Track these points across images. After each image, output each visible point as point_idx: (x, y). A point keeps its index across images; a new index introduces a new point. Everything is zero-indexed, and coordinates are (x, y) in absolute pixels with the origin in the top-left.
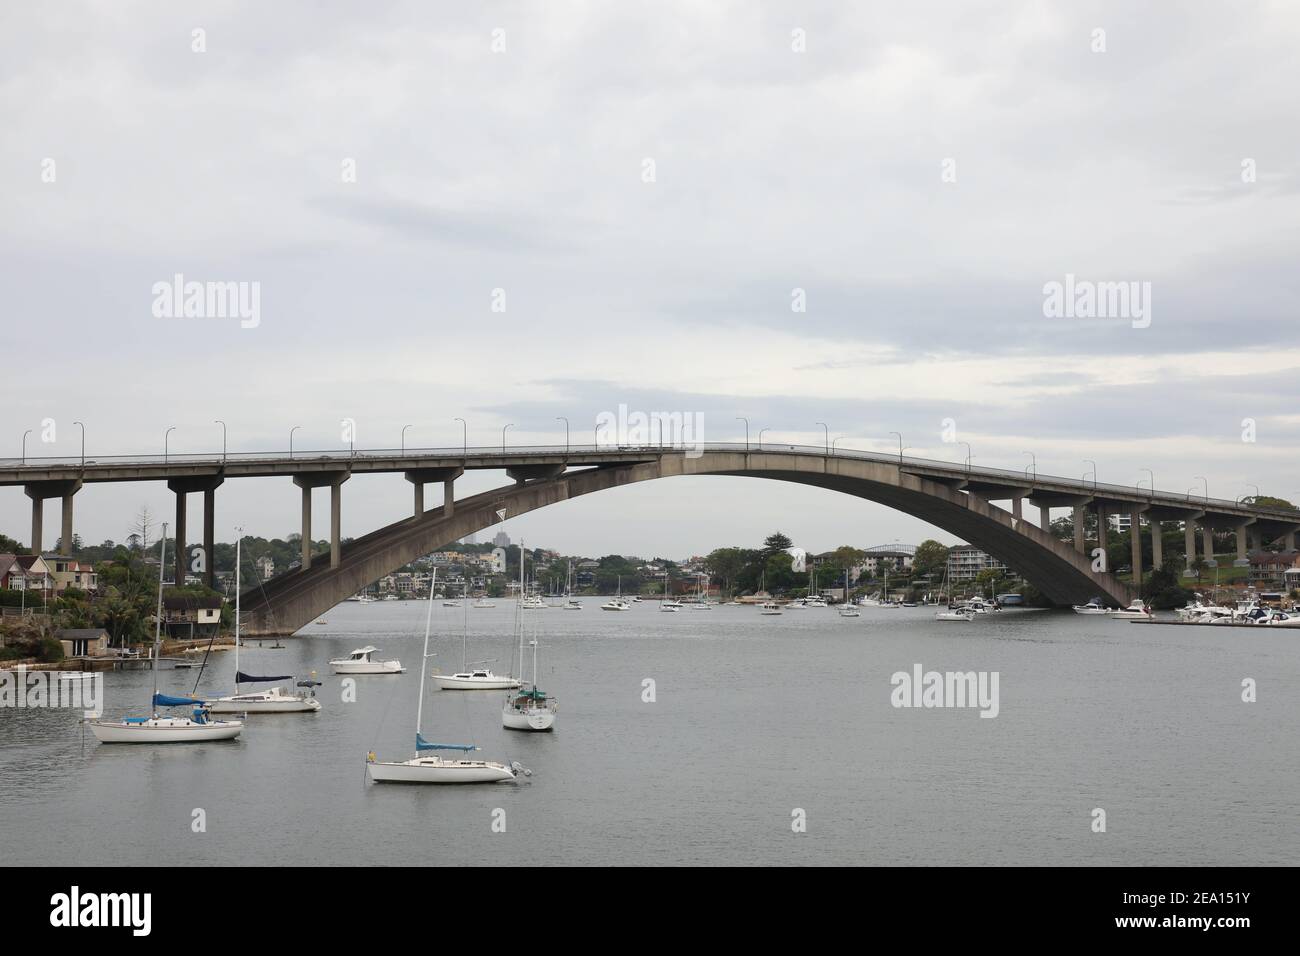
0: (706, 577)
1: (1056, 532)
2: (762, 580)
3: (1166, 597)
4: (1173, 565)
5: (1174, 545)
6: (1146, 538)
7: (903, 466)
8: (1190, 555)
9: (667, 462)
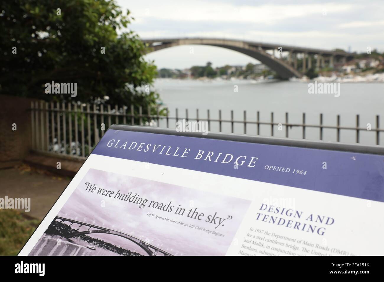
0: (189, 73)
1: (284, 59)
2: (206, 73)
3: (312, 75)
4: (314, 67)
5: (314, 62)
6: (307, 60)
7: (245, 43)
8: (318, 64)
9: (181, 42)
